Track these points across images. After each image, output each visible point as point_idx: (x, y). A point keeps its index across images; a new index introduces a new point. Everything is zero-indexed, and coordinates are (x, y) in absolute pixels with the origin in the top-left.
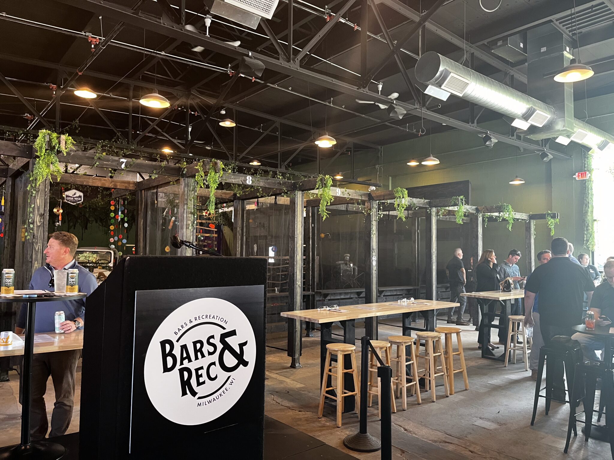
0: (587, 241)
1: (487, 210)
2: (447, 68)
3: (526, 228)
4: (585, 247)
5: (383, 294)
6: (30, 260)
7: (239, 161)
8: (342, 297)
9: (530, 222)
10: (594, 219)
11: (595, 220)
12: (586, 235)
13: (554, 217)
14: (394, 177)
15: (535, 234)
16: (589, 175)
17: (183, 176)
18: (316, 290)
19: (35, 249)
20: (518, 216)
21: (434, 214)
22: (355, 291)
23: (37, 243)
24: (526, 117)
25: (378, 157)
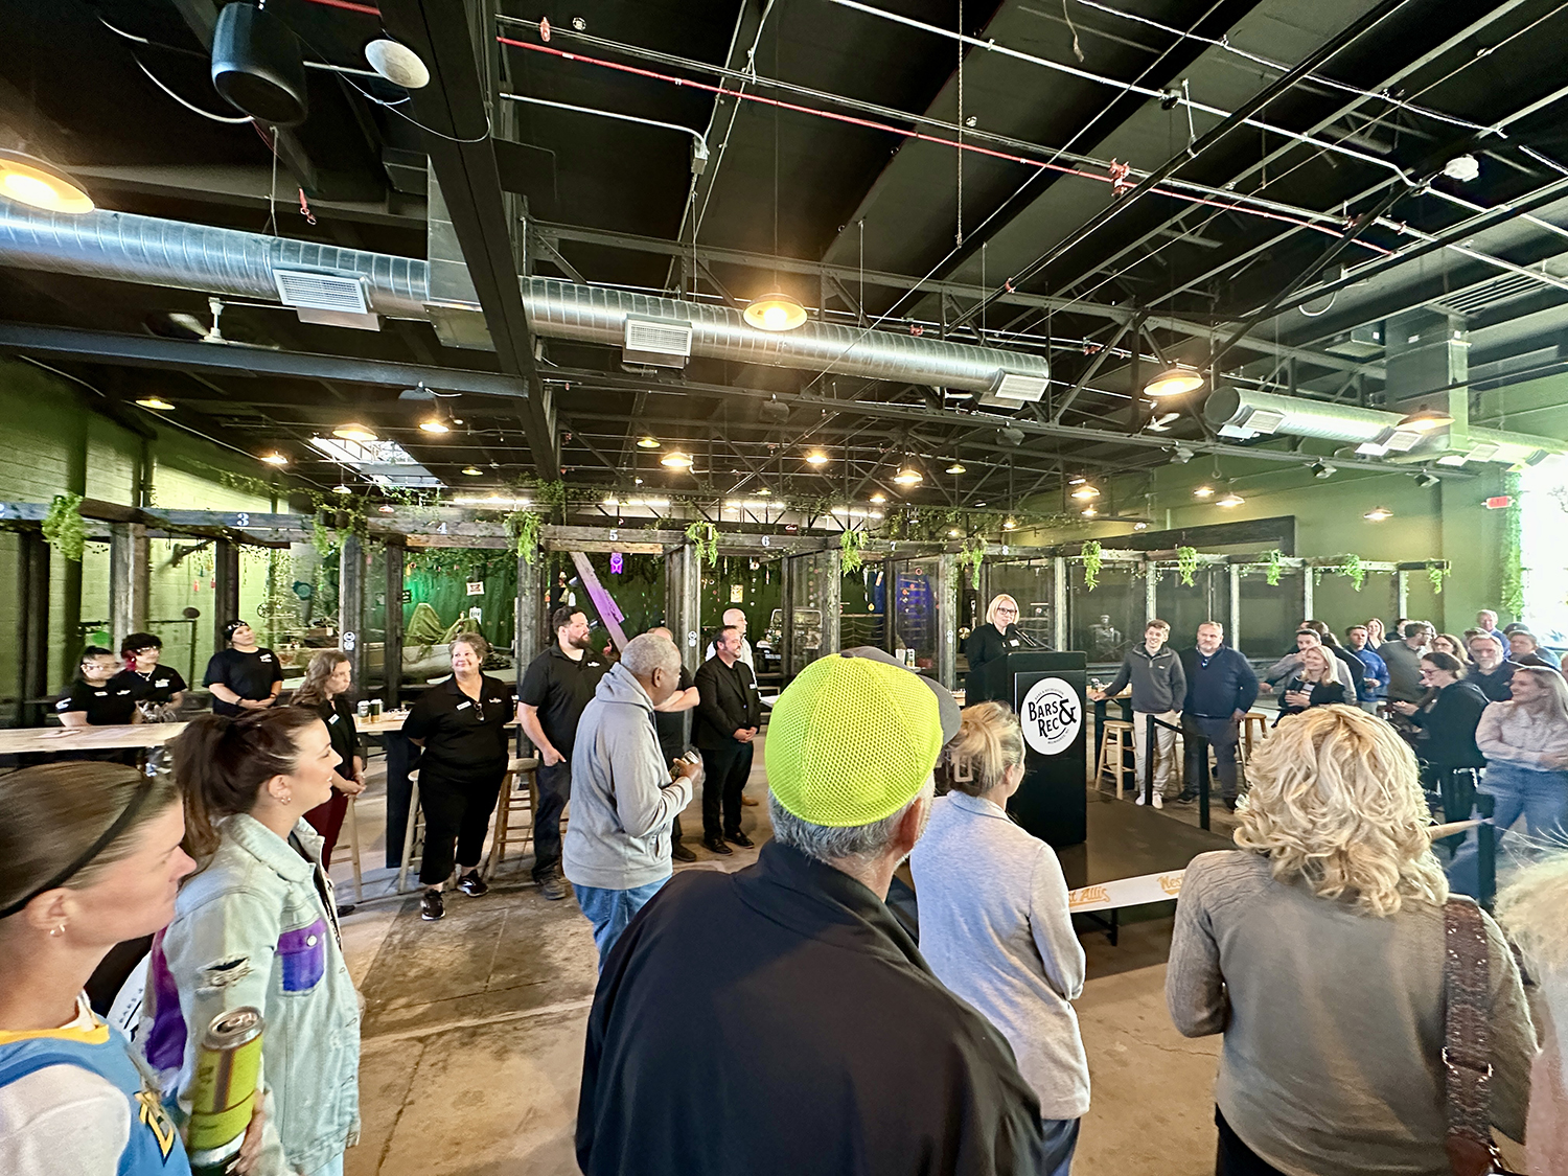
0: (1507, 600)
1: (1320, 563)
2: (1250, 404)
9: (1398, 576)
10: (1522, 567)
11: (1524, 569)
12: (1507, 591)
13: (1440, 566)
14: (1174, 509)
15: (1407, 592)
16: (1513, 501)
17: (943, 552)
20: (1377, 566)
21: (1234, 573)
24: (1381, 440)
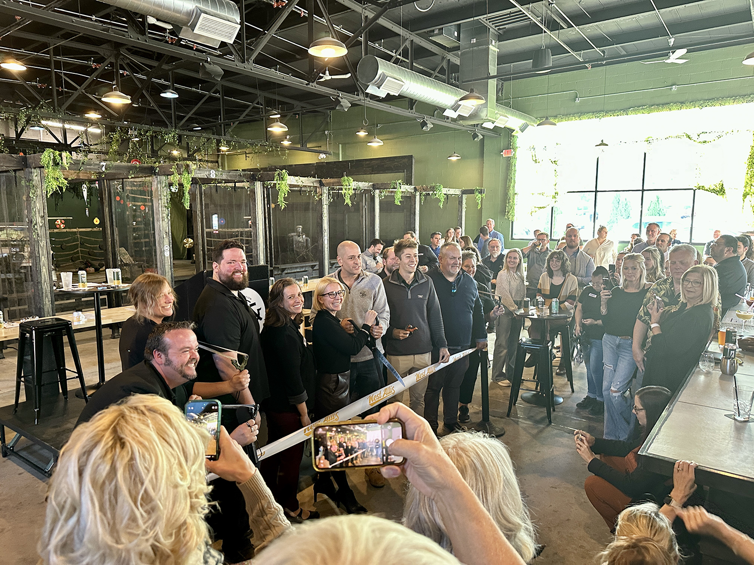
0: (508, 212)
1: (424, 189)
2: (384, 71)
3: (459, 202)
4: (506, 217)
5: (334, 266)
6: (37, 255)
7: (179, 129)
8: (298, 270)
9: (462, 198)
10: (515, 192)
11: (516, 194)
12: (508, 207)
13: (481, 192)
14: (344, 144)
15: (466, 208)
16: (514, 153)
18: (274, 266)
19: (41, 246)
20: (452, 191)
21: (377, 196)
22: (309, 264)
23: (41, 241)
24: (455, 108)
25: (328, 122)
